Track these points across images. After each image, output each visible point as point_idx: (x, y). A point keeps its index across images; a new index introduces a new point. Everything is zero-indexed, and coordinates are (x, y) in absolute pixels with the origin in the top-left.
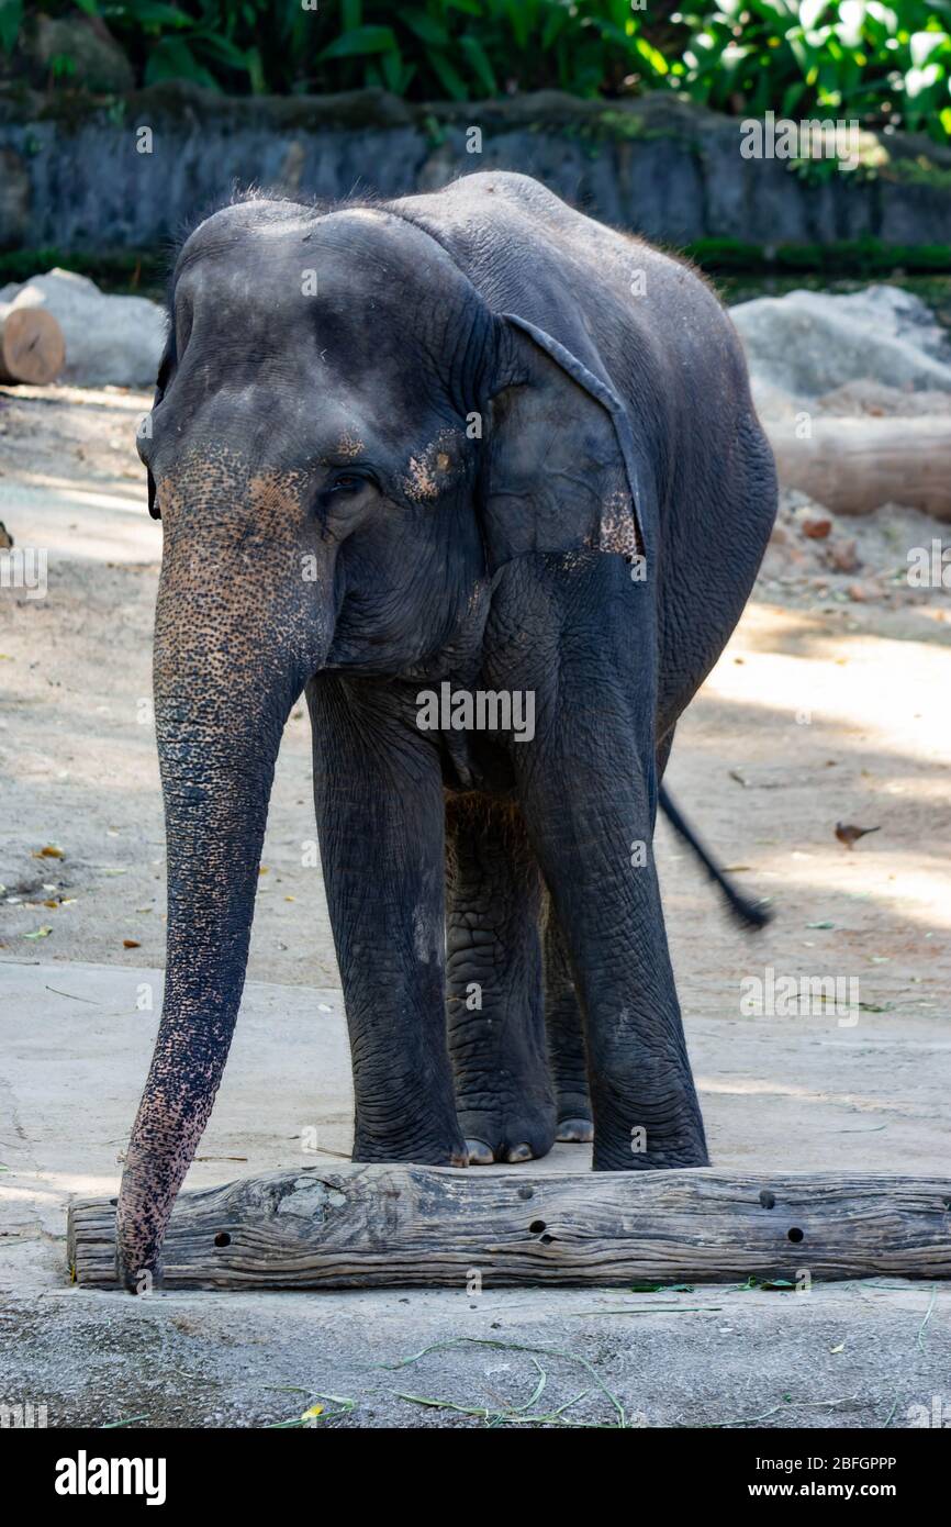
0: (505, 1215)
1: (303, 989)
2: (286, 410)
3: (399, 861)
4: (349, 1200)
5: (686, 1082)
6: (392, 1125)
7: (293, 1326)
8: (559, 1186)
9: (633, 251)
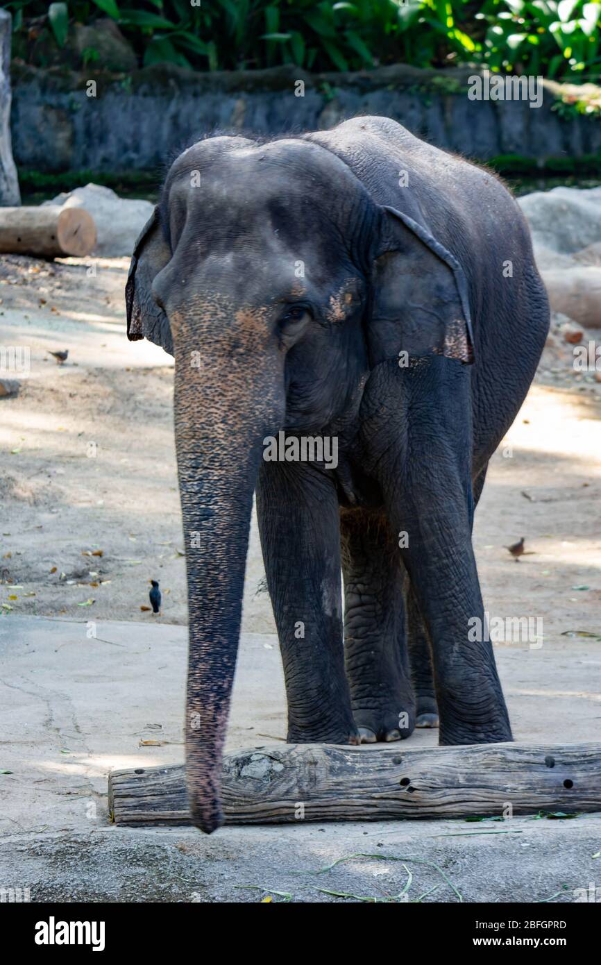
0: (384, 775)
1: (255, 634)
2: (256, 268)
3: (311, 552)
4: (286, 767)
5: (497, 688)
6: (311, 719)
7: (251, 848)
8: (418, 756)
9: (455, 164)
